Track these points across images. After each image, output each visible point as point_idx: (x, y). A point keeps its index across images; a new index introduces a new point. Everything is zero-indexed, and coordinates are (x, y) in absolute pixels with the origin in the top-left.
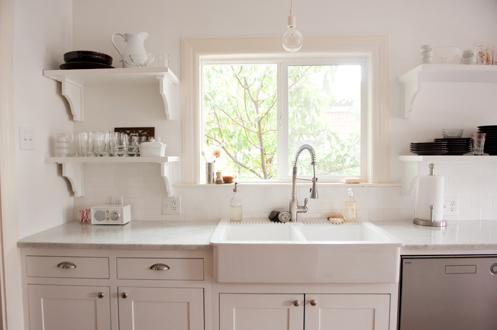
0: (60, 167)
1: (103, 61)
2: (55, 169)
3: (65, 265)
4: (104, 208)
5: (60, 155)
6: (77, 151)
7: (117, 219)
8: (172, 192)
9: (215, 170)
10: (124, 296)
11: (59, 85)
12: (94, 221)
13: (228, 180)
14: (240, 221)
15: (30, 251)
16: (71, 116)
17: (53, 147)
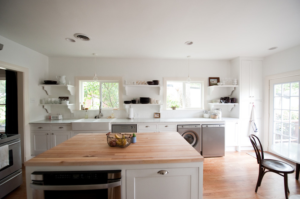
0: (43, 106)
1: (54, 83)
2: (42, 107)
3: (40, 128)
4: (54, 116)
5: (42, 104)
6: (47, 103)
7: (57, 118)
8: (72, 112)
9: (83, 107)
10: (53, 134)
11: (43, 87)
12: (52, 119)
13: (86, 109)
14: (87, 118)
15: (33, 125)
16: (48, 94)
17: (41, 102)
